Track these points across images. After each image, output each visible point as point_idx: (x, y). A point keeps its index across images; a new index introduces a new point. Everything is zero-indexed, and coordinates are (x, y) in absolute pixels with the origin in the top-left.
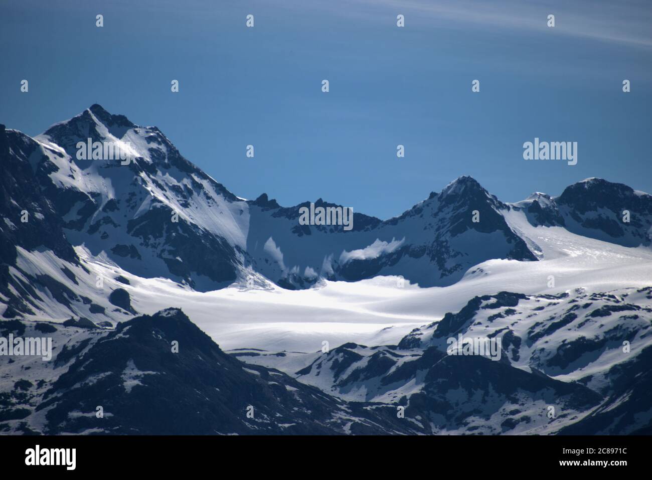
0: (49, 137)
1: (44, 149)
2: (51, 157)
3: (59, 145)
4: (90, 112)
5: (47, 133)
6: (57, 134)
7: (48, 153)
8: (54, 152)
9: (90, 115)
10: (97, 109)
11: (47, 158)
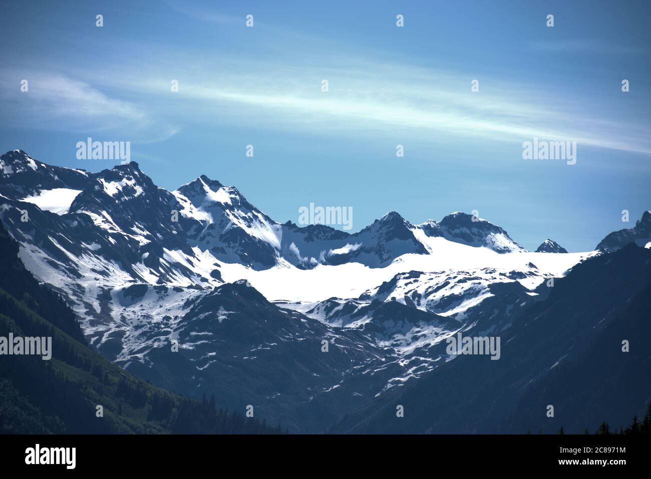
0: (179, 192)
1: (177, 198)
2: (181, 202)
3: (185, 196)
4: (200, 179)
5: (179, 190)
6: (184, 190)
7: (179, 200)
8: (182, 199)
9: (200, 181)
10: (204, 177)
11: (179, 202)
